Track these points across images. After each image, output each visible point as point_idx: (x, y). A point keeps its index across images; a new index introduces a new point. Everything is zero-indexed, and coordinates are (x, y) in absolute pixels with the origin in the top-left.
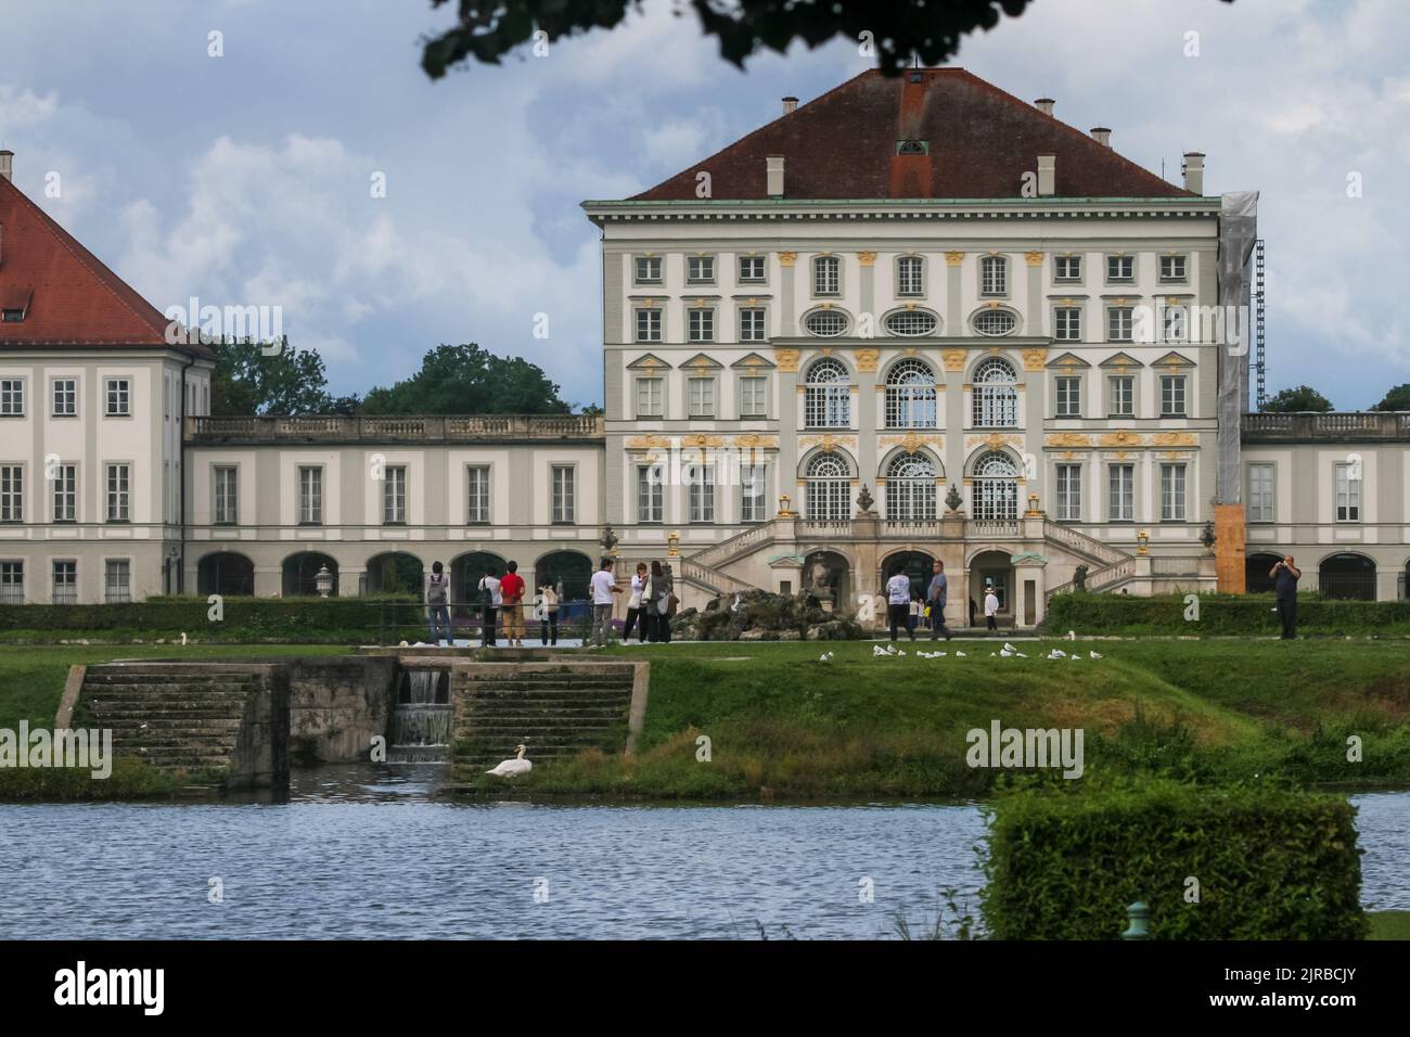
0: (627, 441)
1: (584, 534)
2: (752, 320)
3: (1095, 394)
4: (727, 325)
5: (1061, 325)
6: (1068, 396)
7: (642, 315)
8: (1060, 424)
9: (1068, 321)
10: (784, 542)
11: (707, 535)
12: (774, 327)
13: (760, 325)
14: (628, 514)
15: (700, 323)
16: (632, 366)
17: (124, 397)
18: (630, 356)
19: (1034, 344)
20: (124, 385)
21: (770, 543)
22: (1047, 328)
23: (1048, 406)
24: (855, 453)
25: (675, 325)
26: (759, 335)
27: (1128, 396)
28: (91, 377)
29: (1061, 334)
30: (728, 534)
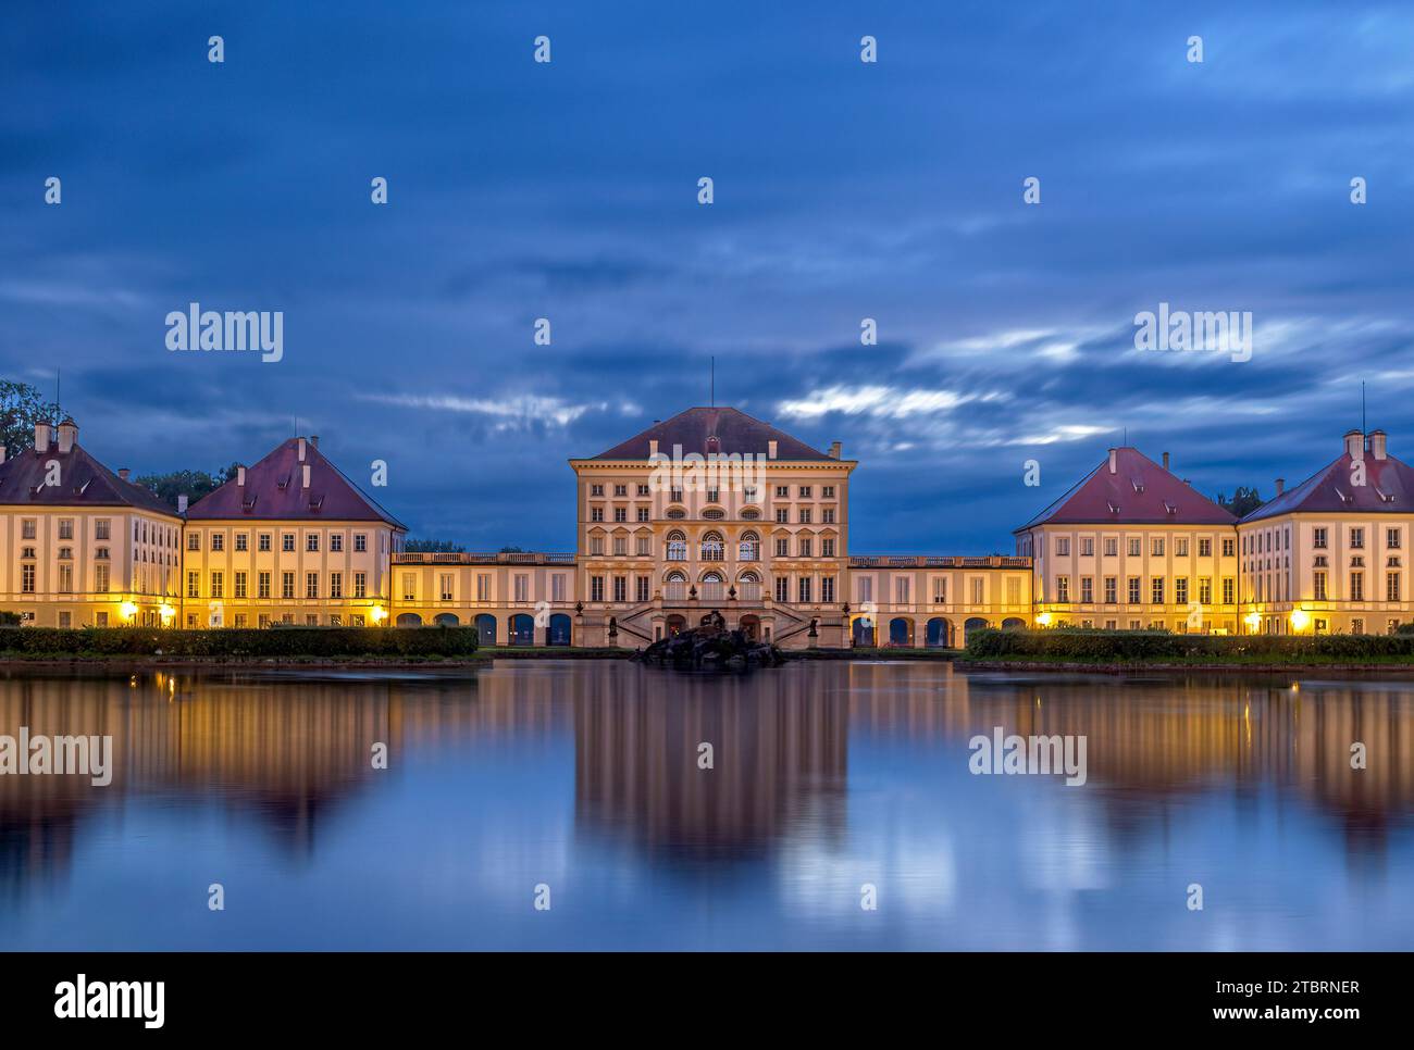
0: (587, 565)
1: (567, 606)
2: (643, 514)
3: (794, 547)
4: (632, 515)
5: (779, 515)
6: (782, 548)
7: (594, 510)
8: (778, 559)
9: (782, 516)
10: (657, 609)
11: (622, 607)
12: (653, 516)
13: (646, 515)
14: (588, 596)
15: (621, 515)
16: (589, 532)
17: (363, 542)
18: (589, 528)
19: (767, 524)
20: (363, 537)
21: (651, 609)
22: (773, 517)
23: (773, 551)
24: (688, 571)
25: (609, 515)
26: (646, 519)
27: (808, 547)
28: (348, 531)
29: (779, 520)
30: (632, 606)
